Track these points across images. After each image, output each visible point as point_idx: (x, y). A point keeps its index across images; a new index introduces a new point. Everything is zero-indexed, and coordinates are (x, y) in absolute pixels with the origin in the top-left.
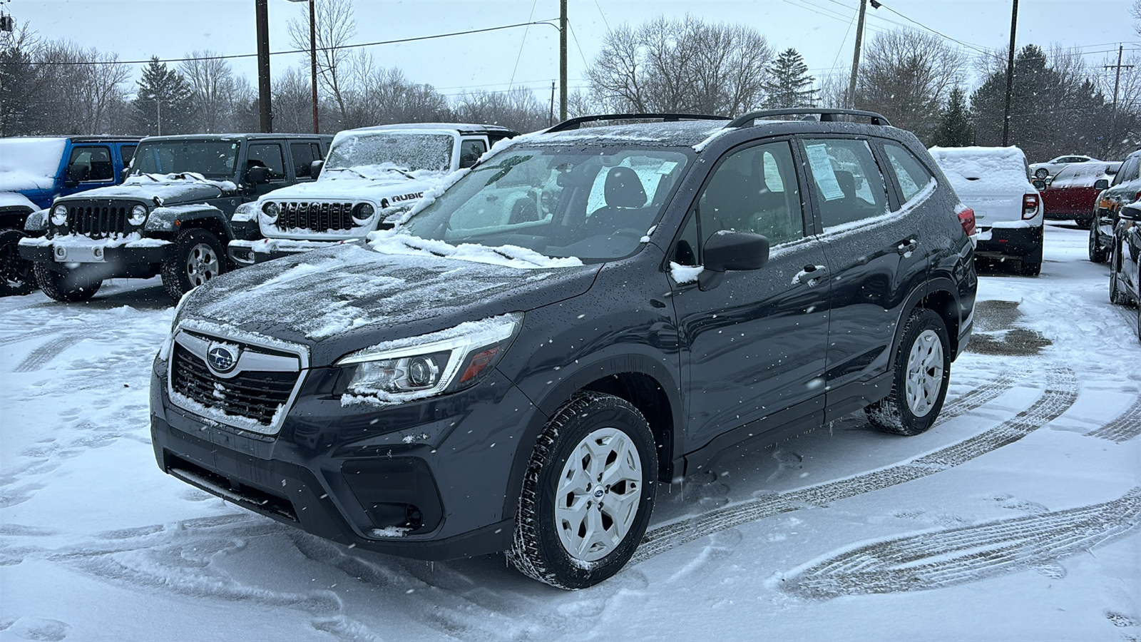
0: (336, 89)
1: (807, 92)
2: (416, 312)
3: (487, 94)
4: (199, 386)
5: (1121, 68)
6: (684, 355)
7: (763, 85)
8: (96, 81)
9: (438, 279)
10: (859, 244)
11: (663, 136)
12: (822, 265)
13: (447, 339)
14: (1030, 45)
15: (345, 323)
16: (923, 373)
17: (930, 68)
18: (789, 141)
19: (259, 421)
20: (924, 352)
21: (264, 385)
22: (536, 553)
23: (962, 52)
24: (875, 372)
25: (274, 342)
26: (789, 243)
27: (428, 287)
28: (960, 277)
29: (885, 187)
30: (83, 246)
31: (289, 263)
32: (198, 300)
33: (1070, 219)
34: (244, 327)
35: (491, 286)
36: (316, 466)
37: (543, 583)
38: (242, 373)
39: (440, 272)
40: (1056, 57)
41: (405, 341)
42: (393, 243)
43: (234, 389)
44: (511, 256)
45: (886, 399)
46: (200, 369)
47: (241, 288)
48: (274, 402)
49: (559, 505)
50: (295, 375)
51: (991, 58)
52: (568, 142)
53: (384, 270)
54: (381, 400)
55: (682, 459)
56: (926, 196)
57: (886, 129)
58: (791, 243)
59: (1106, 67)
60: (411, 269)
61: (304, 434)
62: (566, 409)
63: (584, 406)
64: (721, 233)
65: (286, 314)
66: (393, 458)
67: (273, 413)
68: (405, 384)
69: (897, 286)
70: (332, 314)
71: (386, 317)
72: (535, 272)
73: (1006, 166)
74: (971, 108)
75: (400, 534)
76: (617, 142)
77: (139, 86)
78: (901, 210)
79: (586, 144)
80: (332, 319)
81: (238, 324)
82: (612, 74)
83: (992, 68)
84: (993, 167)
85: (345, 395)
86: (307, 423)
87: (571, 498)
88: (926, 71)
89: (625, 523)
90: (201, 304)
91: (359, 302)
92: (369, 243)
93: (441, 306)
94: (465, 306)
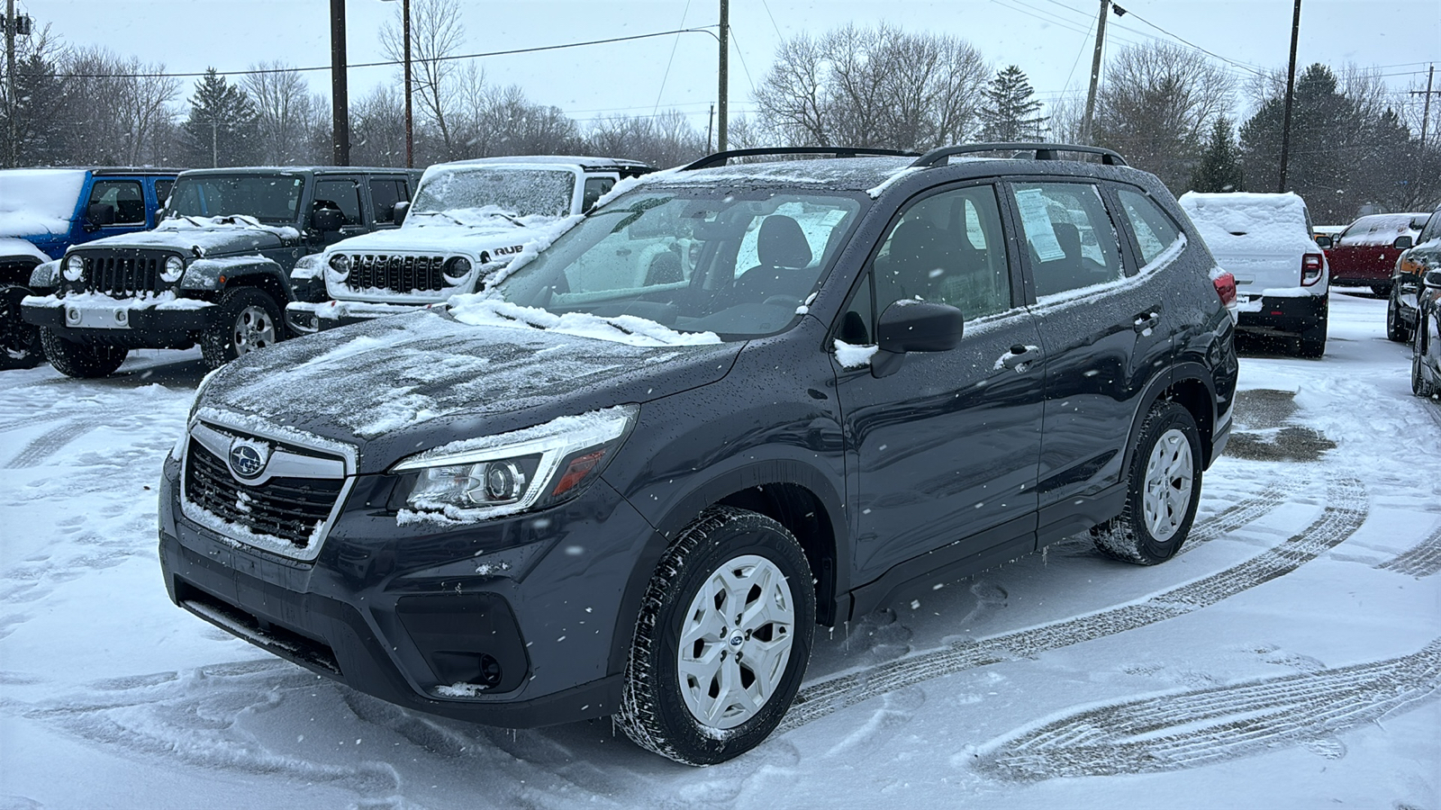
0: (438, 111)
1: (1033, 121)
2: (499, 403)
3: (629, 119)
4: (219, 495)
5: (1431, 94)
6: (851, 459)
7: (977, 111)
8: (136, 98)
9: (532, 359)
10: (1084, 319)
11: (830, 177)
12: (1034, 345)
13: (536, 438)
14: (1317, 64)
15: (406, 416)
16: (1166, 485)
17: (1189, 92)
18: (993, 185)
19: (293, 542)
20: (1168, 457)
21: (300, 495)
22: (652, 719)
23: (1229, 72)
24: (1105, 483)
25: (314, 439)
26: (991, 317)
27: (518, 369)
28: (1215, 361)
29: (1118, 245)
30: (102, 307)
31: (344, 335)
32: (222, 383)
33: (1364, 285)
34: (275, 419)
35: (600, 369)
36: (362, 602)
37: (662, 756)
38: (273, 480)
39: (535, 350)
40: (1350, 80)
41: (481, 441)
42: (480, 311)
43: (262, 500)
44: (629, 331)
45: (1117, 518)
46: (220, 472)
47: (278, 367)
48: (312, 518)
49: (683, 656)
50: (339, 484)
51: (1267, 79)
52: (709, 183)
53: (463, 346)
54: (449, 518)
55: (848, 596)
56: (1173, 256)
57: (1122, 170)
58: (994, 316)
59: (1413, 93)
60: (498, 346)
61: (351, 559)
62: (694, 531)
63: (717, 526)
64: (901, 303)
65: (331, 403)
66: (463, 594)
67: (309, 532)
68: (482, 496)
69: (1133, 373)
70: (391, 404)
71: (460, 409)
72: (657, 351)
73: (1281, 218)
74: (1240, 144)
75: (472, 693)
76: (771, 184)
77: (191, 105)
78: (1139, 275)
79: (732, 186)
80: (390, 411)
81: (269, 416)
82: (787, 95)
83: (1268, 92)
84: (1264, 218)
85: (402, 510)
86: (354, 545)
87: (699, 647)
88: (1183, 96)
89: (771, 679)
90: (227, 388)
91: (427, 389)
92: (450, 311)
93: (532, 395)
94: (562, 395)
